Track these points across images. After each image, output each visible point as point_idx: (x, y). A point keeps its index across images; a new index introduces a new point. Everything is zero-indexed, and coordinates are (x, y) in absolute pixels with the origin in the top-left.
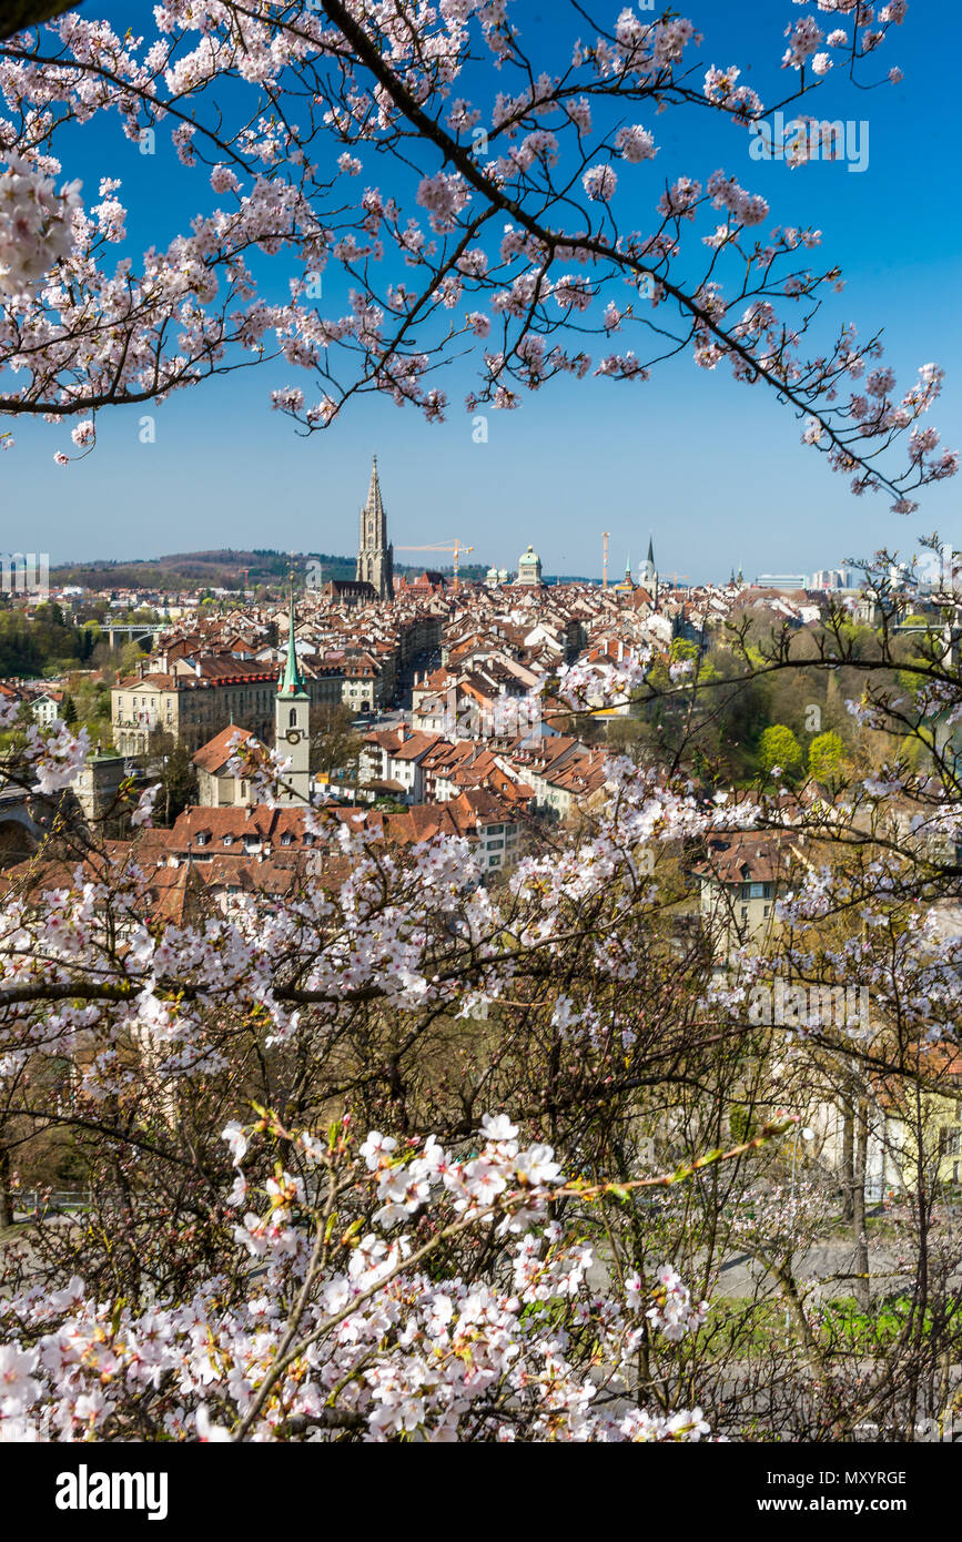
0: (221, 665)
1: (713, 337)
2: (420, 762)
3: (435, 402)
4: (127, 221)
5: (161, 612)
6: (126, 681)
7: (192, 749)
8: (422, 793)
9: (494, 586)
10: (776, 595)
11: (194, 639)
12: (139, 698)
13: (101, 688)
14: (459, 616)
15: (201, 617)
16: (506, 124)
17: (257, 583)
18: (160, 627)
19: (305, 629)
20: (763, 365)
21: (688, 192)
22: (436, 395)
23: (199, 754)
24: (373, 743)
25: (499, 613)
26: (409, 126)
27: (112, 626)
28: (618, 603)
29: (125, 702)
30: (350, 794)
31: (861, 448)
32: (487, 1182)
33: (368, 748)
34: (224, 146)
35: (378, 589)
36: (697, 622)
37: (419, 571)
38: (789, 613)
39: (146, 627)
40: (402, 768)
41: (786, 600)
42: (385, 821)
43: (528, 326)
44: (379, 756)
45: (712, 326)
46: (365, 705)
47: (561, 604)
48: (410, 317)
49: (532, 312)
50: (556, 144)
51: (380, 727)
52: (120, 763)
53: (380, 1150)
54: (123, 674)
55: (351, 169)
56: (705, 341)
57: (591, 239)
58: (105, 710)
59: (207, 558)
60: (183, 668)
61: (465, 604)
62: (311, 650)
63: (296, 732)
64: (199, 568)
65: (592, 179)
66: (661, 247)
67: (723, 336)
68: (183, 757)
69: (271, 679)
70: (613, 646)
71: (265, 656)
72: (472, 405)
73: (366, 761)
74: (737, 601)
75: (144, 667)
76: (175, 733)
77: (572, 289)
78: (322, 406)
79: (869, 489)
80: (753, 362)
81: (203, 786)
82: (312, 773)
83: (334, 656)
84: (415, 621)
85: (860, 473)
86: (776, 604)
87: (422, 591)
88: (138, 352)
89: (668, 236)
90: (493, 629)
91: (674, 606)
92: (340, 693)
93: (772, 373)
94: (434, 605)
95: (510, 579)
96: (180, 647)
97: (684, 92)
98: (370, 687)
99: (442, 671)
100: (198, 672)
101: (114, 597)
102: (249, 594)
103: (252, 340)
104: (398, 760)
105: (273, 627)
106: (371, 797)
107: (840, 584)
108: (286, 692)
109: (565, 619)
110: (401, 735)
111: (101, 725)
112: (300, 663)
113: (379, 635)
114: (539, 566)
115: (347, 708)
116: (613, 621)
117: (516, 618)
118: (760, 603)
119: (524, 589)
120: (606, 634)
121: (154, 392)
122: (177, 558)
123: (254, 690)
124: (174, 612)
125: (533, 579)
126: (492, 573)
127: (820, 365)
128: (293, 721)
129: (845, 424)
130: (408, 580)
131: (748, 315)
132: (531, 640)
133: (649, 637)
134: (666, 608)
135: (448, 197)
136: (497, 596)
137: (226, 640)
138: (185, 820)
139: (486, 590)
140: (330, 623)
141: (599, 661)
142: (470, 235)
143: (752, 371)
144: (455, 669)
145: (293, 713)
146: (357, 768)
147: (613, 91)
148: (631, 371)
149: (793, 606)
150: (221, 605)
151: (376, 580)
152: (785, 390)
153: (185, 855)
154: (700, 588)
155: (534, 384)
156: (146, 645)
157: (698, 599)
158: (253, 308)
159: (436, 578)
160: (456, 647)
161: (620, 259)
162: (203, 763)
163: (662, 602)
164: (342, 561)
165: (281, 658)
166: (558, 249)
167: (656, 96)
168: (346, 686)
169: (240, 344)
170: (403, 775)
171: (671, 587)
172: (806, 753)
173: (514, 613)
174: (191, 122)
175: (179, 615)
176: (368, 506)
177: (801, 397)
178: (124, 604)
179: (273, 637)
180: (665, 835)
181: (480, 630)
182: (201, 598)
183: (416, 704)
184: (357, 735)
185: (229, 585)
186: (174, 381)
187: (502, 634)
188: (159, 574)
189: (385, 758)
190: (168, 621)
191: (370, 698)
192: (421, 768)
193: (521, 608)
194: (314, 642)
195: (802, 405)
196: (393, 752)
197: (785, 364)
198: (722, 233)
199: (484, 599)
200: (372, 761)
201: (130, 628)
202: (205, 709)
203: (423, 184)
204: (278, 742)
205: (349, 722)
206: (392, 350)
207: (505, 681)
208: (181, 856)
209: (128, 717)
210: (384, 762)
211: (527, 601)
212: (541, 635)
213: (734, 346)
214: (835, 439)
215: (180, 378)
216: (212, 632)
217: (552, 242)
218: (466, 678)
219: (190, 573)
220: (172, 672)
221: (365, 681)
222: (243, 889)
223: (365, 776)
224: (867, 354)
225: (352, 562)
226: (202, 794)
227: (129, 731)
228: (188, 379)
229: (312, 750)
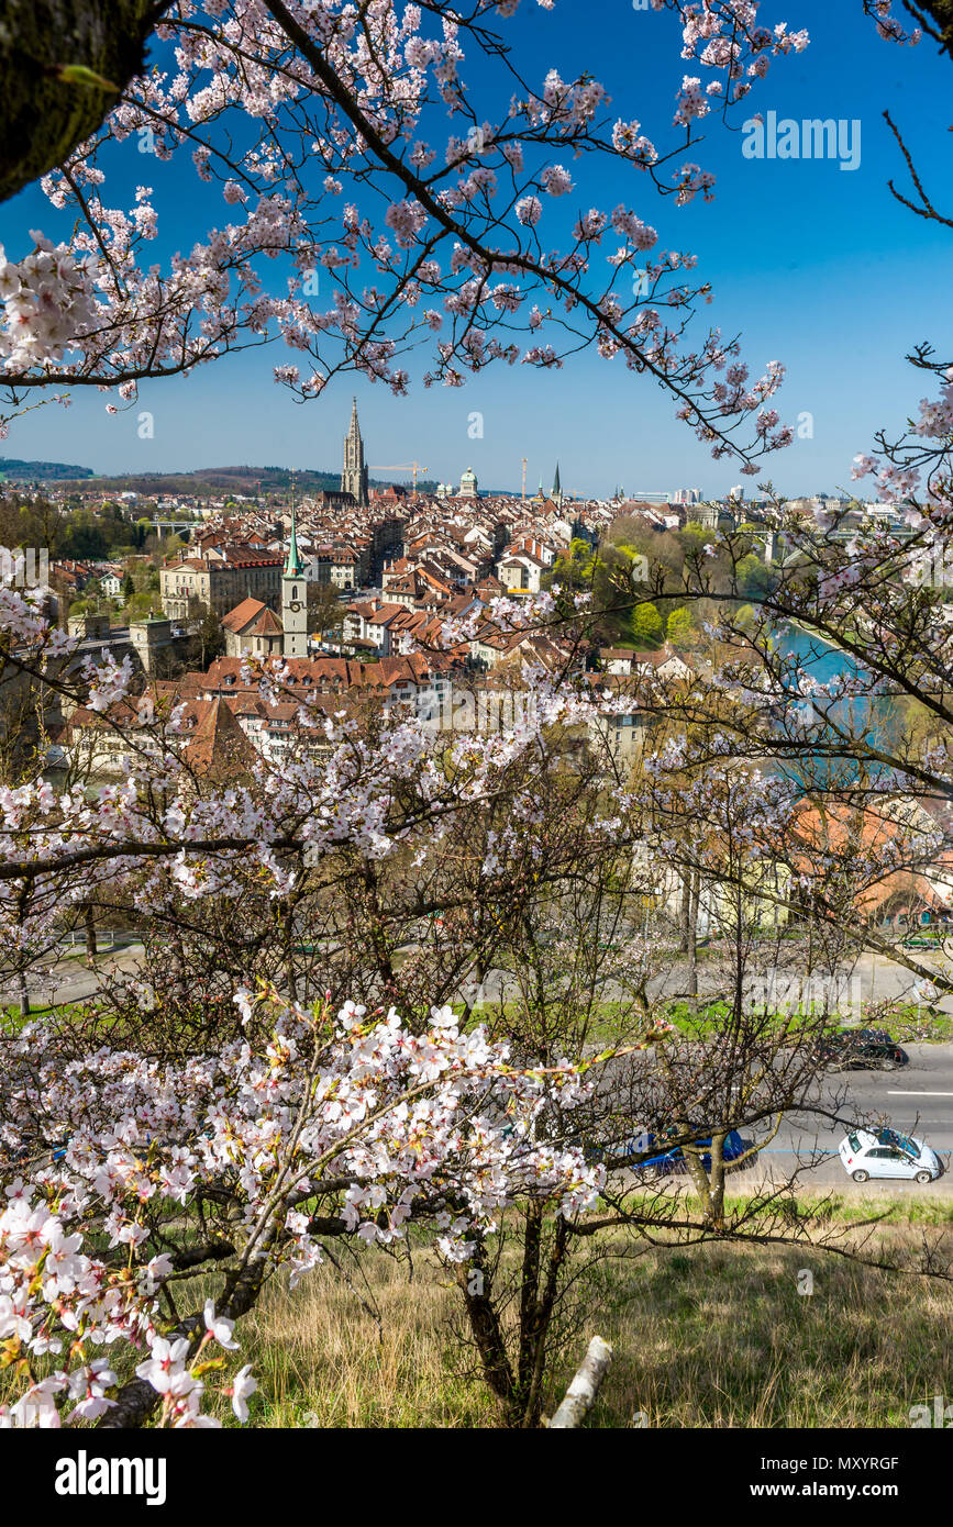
0: (241, 553)
1: (612, 336)
2: (387, 625)
3: (400, 379)
4: (158, 222)
5: (196, 512)
6: (170, 563)
7: (221, 615)
8: (389, 649)
9: (443, 497)
10: (648, 507)
11: (221, 533)
12: (181, 576)
13: (152, 569)
14: (416, 519)
15: (225, 516)
16: (456, 163)
17: (267, 491)
18: (195, 524)
19: (304, 527)
20: (649, 358)
21: (597, 221)
22: (400, 374)
23: (226, 619)
24: (353, 612)
25: (446, 518)
26: (379, 163)
27: (159, 522)
28: (533, 512)
29: (171, 580)
30: (337, 649)
31: (720, 424)
32: (434, 1061)
33: (350, 615)
34: (234, 167)
35: (357, 498)
36: (590, 526)
37: (387, 485)
38: (657, 520)
39: (185, 524)
40: (375, 630)
41: (654, 511)
42: (363, 669)
43: (471, 323)
44: (358, 622)
45: (612, 328)
46: (348, 584)
47: (491, 511)
48: (380, 314)
49: (475, 313)
50: (495, 178)
51: (359, 601)
52: (167, 624)
53: (353, 1015)
54: (168, 559)
55: (334, 190)
56: (606, 339)
57: (521, 256)
58: (156, 585)
59: (229, 472)
60: (213, 555)
61: (421, 510)
62: (308, 543)
63: (297, 603)
64: (224, 480)
65: (522, 208)
66: (574, 264)
67: (619, 335)
68: (214, 621)
69: (277, 564)
70: (528, 543)
71: (274, 547)
72: (428, 383)
73: (348, 625)
74: (620, 511)
75: (183, 554)
76: (208, 603)
77: (505, 295)
78: (313, 380)
79: (725, 454)
80: (642, 357)
81: (229, 642)
82: (309, 633)
83: (325, 547)
84: (384, 523)
85: (719, 443)
86: (647, 513)
87: (390, 500)
88: (169, 335)
89: (580, 254)
90: (442, 529)
91: (573, 515)
92: (330, 574)
93: (656, 366)
94: (399, 511)
95: (455, 492)
96: (211, 539)
97: (595, 142)
98: (351, 570)
99: (404, 559)
100: (224, 558)
101: (160, 501)
102: (261, 500)
103: (258, 326)
104: (372, 624)
105: (280, 525)
106: (352, 651)
107: (694, 500)
108: (289, 573)
109: (494, 522)
110: (374, 606)
111: (153, 596)
112: (300, 552)
113: (358, 532)
114: (476, 483)
115: (335, 586)
116: (529, 525)
117: (459, 521)
118: (636, 512)
119: (465, 500)
120: (525, 534)
121: (181, 367)
122: (206, 472)
123: (266, 571)
124: (206, 513)
125: (471, 493)
126: (441, 487)
127: (692, 359)
128: (295, 596)
129: (709, 405)
130: (379, 492)
131: (640, 318)
132: (469, 538)
133: (555, 537)
134: (567, 515)
135: (410, 220)
136: (444, 505)
137: (245, 534)
138: (216, 666)
139: (437, 500)
140: (322, 523)
141: (518, 554)
142: (427, 251)
143: (641, 363)
144: (413, 559)
145: (295, 589)
146: (342, 630)
147: (542, 139)
148: (549, 361)
149: (660, 515)
150: (241, 508)
151: (356, 491)
152: (664, 378)
153: (217, 692)
154: (592, 501)
155: (476, 367)
156: (185, 537)
157: (591, 509)
158: (259, 301)
159: (400, 491)
160: (414, 542)
161: (543, 274)
162: (229, 625)
163: (565, 511)
164: (330, 476)
165: (286, 548)
166: (495, 263)
167: (574, 145)
168: (334, 570)
169: (249, 329)
170: (375, 635)
171: (572, 500)
172: (665, 623)
173: (457, 518)
174: (207, 146)
175: (209, 515)
176: (350, 435)
177: (677, 385)
178: (168, 506)
179: (279, 532)
180: (566, 722)
181: (432, 530)
182: (226, 502)
183: (385, 584)
184: (341, 606)
185: (246, 494)
186: (197, 358)
187: (448, 533)
188: (193, 483)
189: (362, 623)
190: (201, 519)
191: (351, 579)
192: (388, 631)
193: (462, 514)
194: (310, 537)
195: (677, 391)
196: (368, 619)
197: (666, 356)
198: (622, 254)
199: (435, 507)
200: (353, 625)
201: (173, 524)
202: (230, 585)
203: (390, 209)
204: (284, 611)
205: (336, 596)
206: (367, 340)
207: (450, 568)
208: (214, 692)
209: (172, 590)
210: (362, 626)
211: (466, 509)
212: (477, 534)
213: (628, 343)
214: (701, 417)
215: (203, 356)
216: (234, 528)
217: (491, 259)
218: (421, 565)
219: (217, 483)
220: (205, 558)
221: (348, 566)
222: (260, 717)
223: (348, 636)
224: (728, 353)
225: (338, 477)
226: (229, 648)
227: (173, 601)
228: (209, 356)
229: (309, 616)
